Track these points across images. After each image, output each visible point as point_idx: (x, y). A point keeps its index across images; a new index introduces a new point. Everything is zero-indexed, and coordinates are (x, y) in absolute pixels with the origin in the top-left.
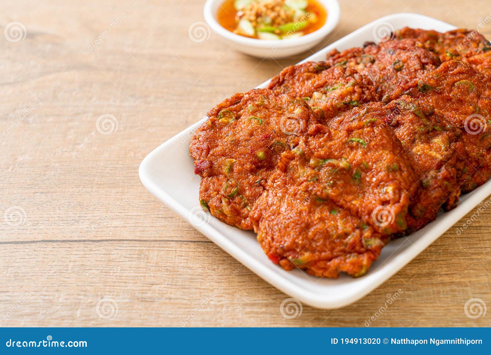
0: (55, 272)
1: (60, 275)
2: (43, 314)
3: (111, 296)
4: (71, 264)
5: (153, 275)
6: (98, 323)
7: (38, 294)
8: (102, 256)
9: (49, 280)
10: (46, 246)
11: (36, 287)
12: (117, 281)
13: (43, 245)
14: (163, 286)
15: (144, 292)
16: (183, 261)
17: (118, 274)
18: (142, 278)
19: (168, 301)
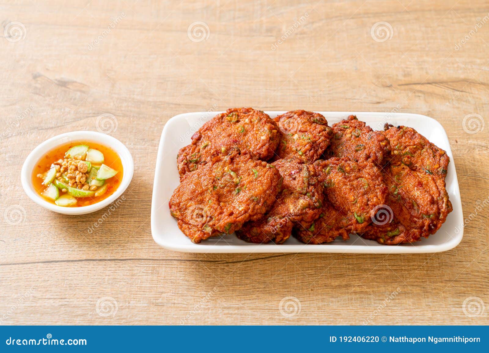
0: (96, 284)
1: (100, 286)
2: (91, 315)
3: (135, 302)
4: (107, 277)
5: (162, 286)
6: (128, 321)
7: (87, 300)
8: (128, 271)
9: (93, 289)
10: (88, 264)
11: (85, 295)
12: (139, 290)
13: (86, 263)
14: (169, 294)
15: (157, 298)
16: (182, 275)
17: (139, 285)
18: (155, 288)
19: (173, 305)
